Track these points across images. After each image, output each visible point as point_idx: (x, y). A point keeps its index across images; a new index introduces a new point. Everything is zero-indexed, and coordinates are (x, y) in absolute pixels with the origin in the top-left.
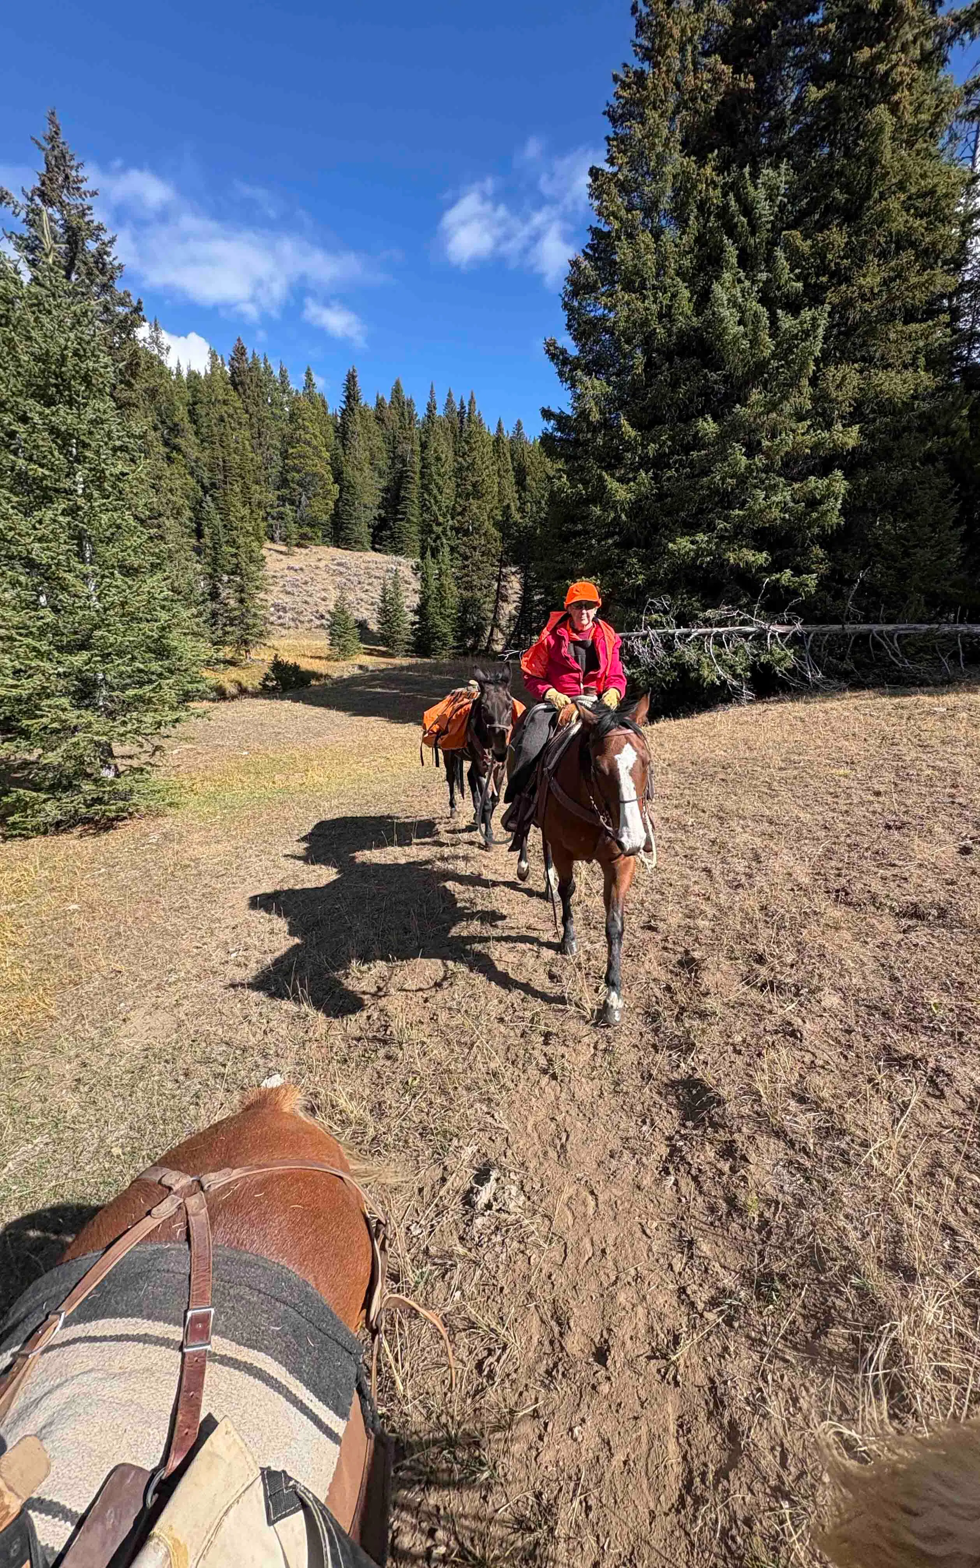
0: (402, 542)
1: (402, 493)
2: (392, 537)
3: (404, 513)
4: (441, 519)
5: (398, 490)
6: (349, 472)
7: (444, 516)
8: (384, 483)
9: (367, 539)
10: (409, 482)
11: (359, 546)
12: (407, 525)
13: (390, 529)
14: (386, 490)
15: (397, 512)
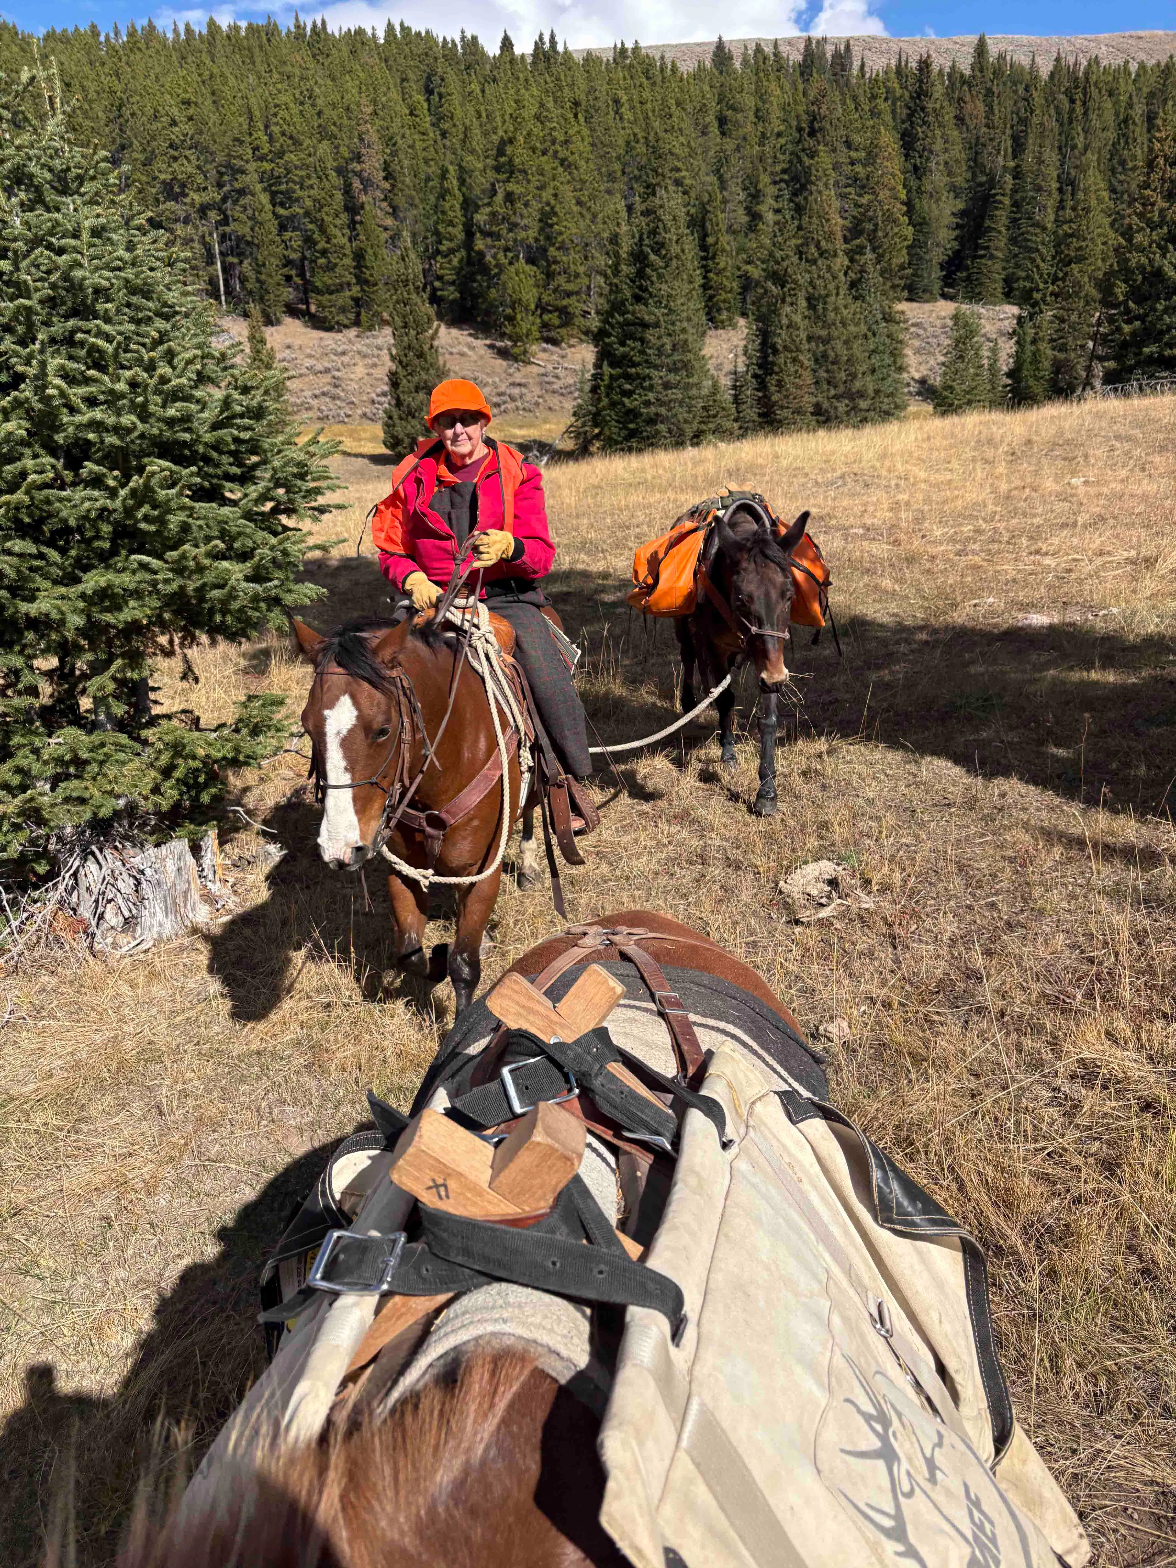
0: (981, 284)
1: (987, 223)
2: (968, 279)
3: (987, 248)
4: (1041, 286)
5: (983, 218)
6: (924, 205)
7: (1046, 283)
8: (961, 205)
9: (936, 287)
10: (997, 208)
11: (927, 296)
12: (989, 263)
13: (967, 268)
14: (963, 214)
15: (977, 247)
